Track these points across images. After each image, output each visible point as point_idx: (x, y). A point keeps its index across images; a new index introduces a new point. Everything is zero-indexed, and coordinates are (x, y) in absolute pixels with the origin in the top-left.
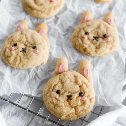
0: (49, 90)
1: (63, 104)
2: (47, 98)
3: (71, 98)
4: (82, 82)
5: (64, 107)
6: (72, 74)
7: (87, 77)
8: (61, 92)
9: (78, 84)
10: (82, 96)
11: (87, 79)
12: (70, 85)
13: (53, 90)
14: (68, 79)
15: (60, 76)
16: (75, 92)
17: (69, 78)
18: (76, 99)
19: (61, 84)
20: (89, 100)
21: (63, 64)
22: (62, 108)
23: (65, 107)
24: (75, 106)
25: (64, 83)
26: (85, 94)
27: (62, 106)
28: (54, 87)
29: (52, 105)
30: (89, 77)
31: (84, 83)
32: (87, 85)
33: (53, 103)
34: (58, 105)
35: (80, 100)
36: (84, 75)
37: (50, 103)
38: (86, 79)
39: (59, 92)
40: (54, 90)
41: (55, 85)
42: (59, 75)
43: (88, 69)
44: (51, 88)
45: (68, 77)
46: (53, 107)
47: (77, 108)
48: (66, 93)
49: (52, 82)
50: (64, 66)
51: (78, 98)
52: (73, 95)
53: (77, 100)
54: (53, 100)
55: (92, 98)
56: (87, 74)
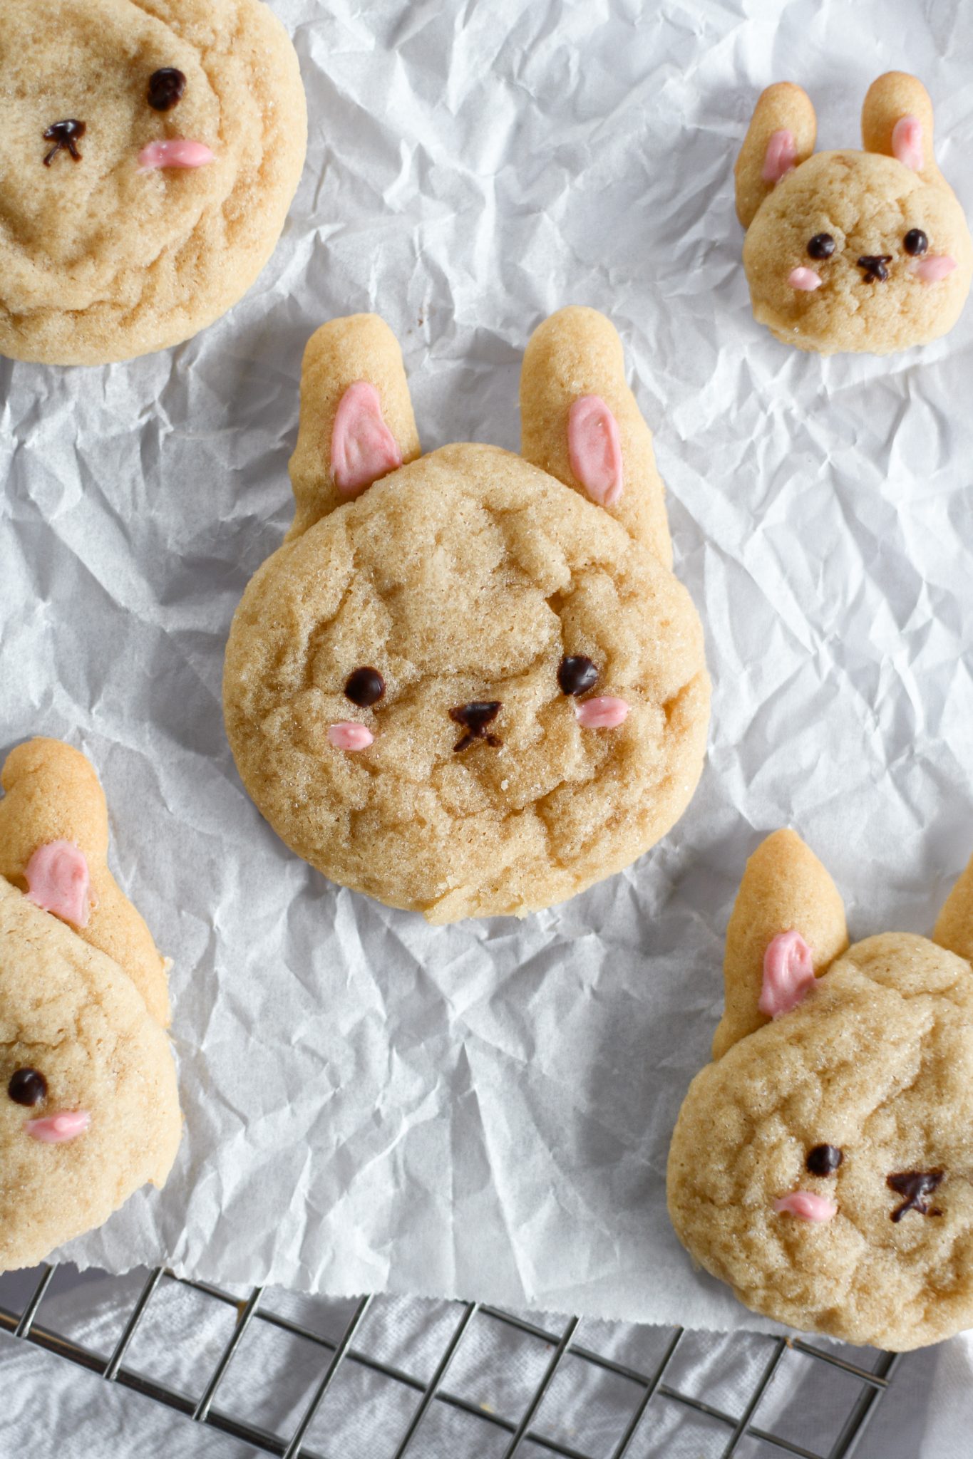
0: (271, 683)
1: (430, 795)
2: (273, 756)
3: (491, 728)
4: (570, 557)
5: (443, 824)
6: (465, 494)
7: (608, 493)
8: (392, 685)
9: (538, 585)
10: (587, 694)
11: (614, 515)
12: (465, 605)
13: (309, 680)
14: (441, 551)
15: (351, 524)
16: (523, 664)
17: (439, 539)
18: (539, 730)
19: (375, 604)
20: (660, 718)
21: (361, 392)
22: (424, 833)
23: (449, 822)
24: (537, 792)
25: (408, 595)
26: (615, 668)
27: (422, 822)
28: (317, 647)
29: (328, 818)
30: (629, 491)
31: (597, 566)
32: (620, 581)
33: (336, 798)
34: (381, 809)
35: (576, 735)
36: (576, 481)
37: (303, 798)
38: (607, 519)
39: (375, 686)
40: (320, 679)
41: (325, 626)
42: (339, 516)
43: (609, 410)
44: (289, 659)
45: (433, 526)
46: (336, 832)
47: (557, 807)
48: (436, 686)
49: (290, 599)
50: (370, 410)
51: (557, 722)
52: (508, 696)
53: (549, 742)
54: (325, 769)
55: (684, 690)
56: (610, 461)
